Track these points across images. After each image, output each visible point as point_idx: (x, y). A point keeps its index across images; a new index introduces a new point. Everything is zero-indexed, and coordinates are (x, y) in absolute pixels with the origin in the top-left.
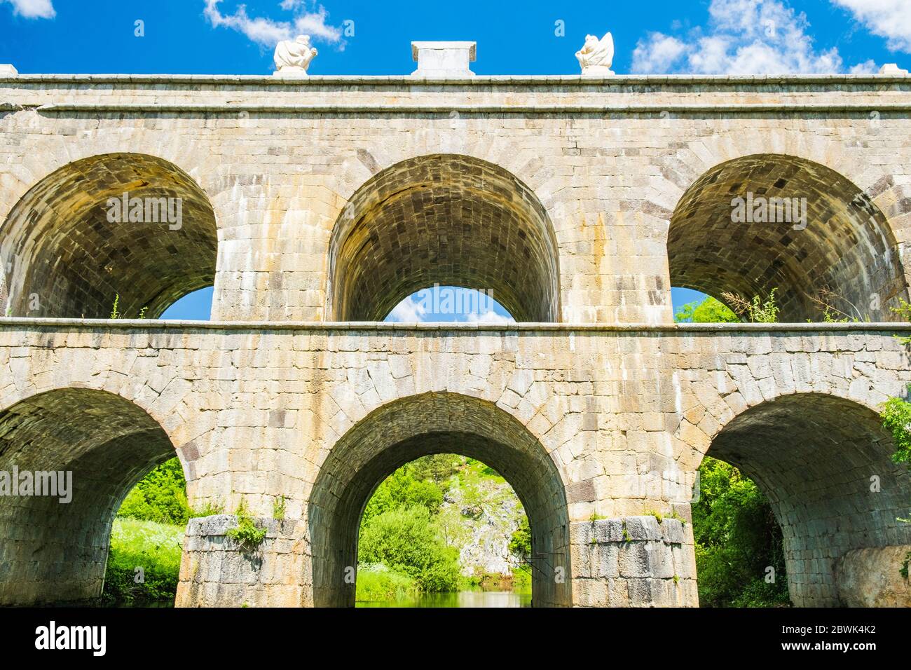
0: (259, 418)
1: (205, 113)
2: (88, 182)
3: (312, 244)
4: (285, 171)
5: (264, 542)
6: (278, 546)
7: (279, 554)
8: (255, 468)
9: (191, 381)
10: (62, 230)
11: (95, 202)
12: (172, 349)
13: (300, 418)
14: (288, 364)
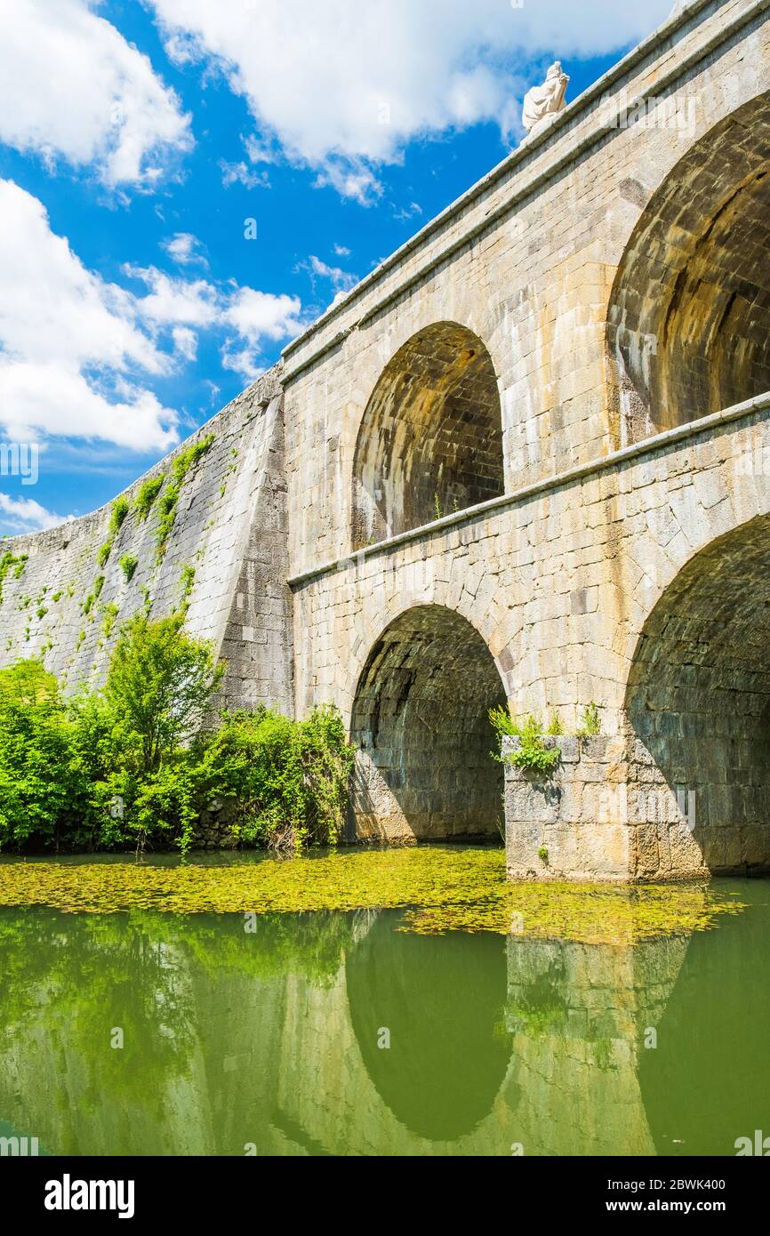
0: (562, 605)
2: (419, 378)
3: (587, 351)
4: (549, 266)
5: (561, 768)
6: (583, 773)
7: (586, 783)
8: (565, 672)
9: (497, 574)
10: (428, 437)
11: (443, 393)
12: (477, 542)
13: (602, 597)
14: (581, 526)
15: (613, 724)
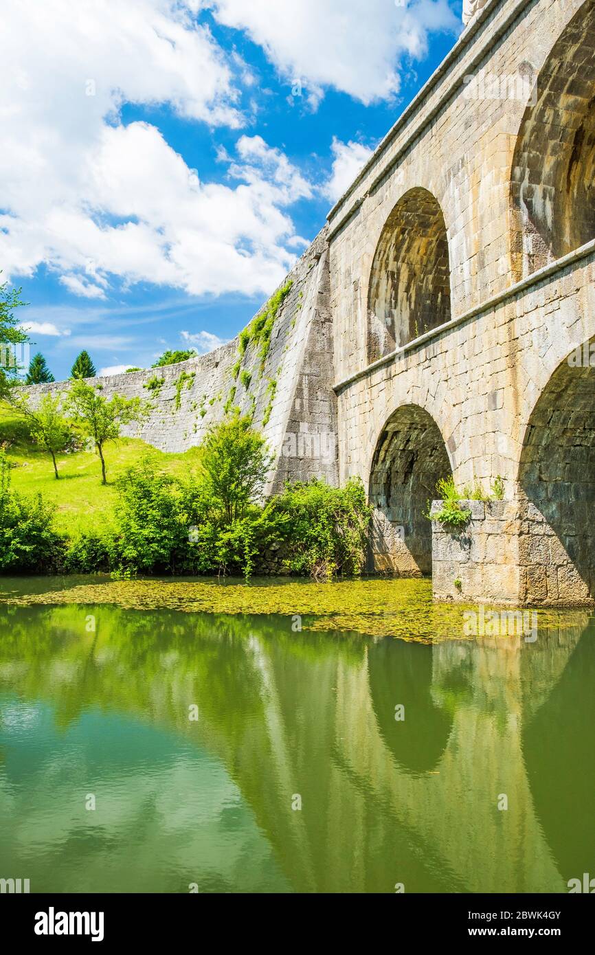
0: (483, 403)
1: (429, 123)
2: (412, 230)
3: (498, 206)
4: (476, 138)
5: (471, 524)
6: (487, 527)
7: (489, 535)
8: (484, 453)
9: (446, 381)
10: (426, 273)
11: (434, 239)
12: (436, 357)
13: (505, 397)
14: (494, 343)
15: (511, 490)
